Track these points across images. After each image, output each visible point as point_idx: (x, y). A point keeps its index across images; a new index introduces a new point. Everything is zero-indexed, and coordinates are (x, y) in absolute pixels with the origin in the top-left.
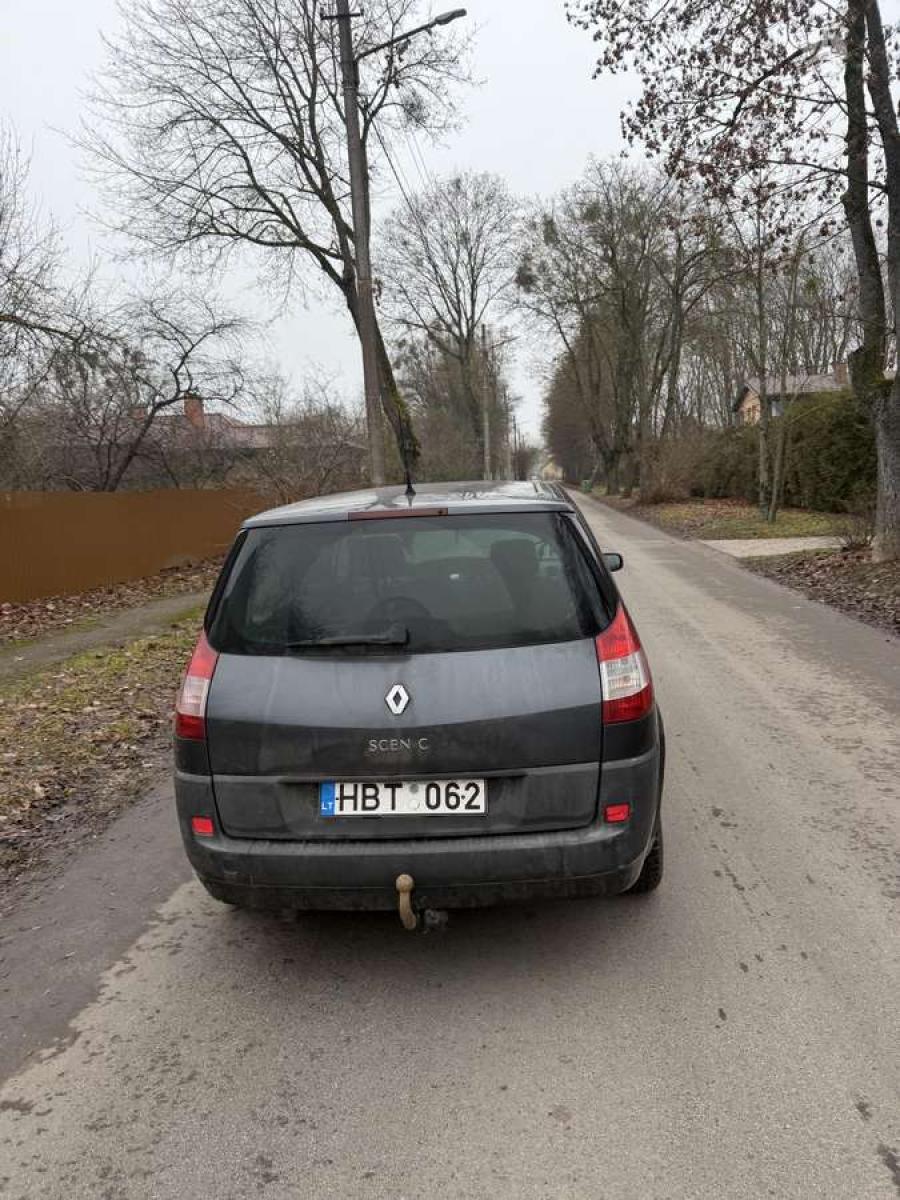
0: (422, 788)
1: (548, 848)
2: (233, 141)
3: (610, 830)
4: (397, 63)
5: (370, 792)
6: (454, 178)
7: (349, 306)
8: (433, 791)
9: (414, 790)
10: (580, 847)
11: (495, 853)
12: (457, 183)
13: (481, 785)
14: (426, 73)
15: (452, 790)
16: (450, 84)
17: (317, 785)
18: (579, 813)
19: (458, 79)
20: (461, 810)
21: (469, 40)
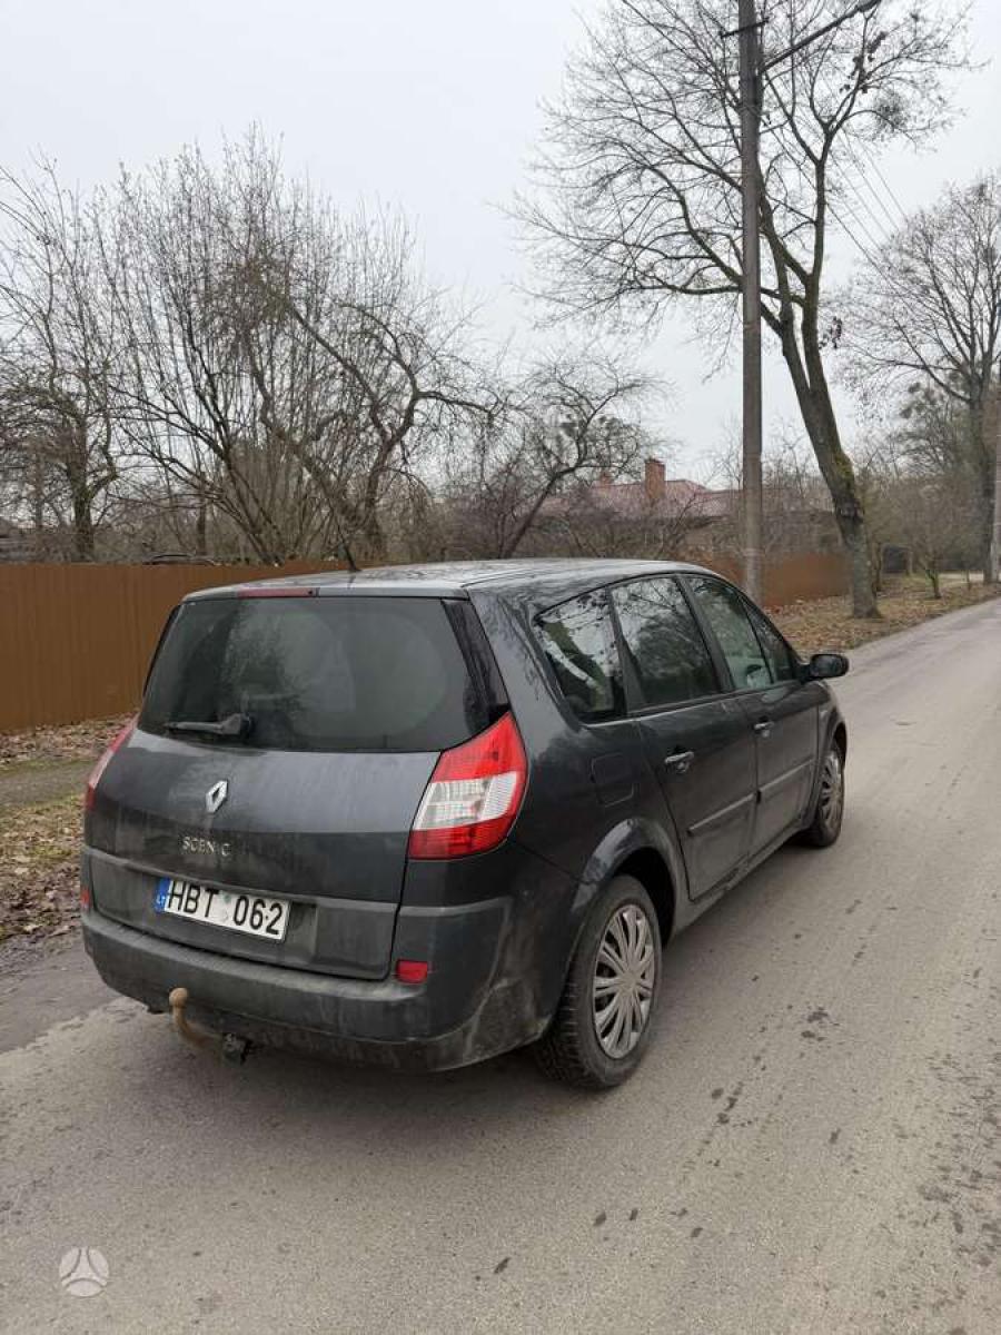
0: (234, 899)
1: (324, 996)
2: (671, 186)
3: (399, 990)
4: (867, 65)
5: (194, 893)
6: (976, 184)
7: (785, 353)
8: (243, 904)
9: (227, 900)
10: (357, 1002)
11: (273, 987)
12: (981, 190)
13: (285, 909)
14: (908, 67)
15: (259, 907)
16: (941, 74)
17: (158, 878)
18: (373, 963)
19: (949, 67)
20: (262, 932)
21: (962, 17)
